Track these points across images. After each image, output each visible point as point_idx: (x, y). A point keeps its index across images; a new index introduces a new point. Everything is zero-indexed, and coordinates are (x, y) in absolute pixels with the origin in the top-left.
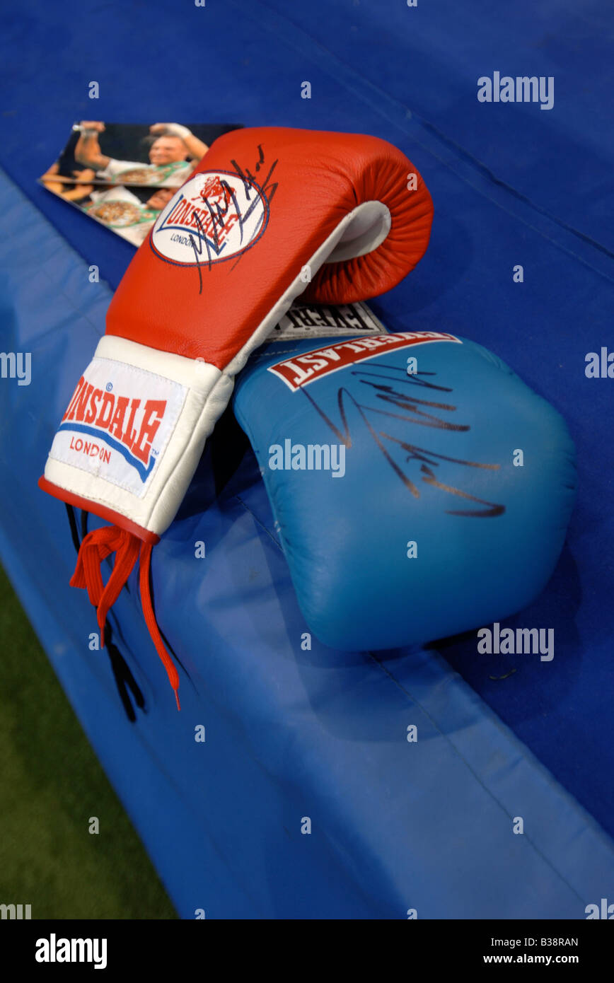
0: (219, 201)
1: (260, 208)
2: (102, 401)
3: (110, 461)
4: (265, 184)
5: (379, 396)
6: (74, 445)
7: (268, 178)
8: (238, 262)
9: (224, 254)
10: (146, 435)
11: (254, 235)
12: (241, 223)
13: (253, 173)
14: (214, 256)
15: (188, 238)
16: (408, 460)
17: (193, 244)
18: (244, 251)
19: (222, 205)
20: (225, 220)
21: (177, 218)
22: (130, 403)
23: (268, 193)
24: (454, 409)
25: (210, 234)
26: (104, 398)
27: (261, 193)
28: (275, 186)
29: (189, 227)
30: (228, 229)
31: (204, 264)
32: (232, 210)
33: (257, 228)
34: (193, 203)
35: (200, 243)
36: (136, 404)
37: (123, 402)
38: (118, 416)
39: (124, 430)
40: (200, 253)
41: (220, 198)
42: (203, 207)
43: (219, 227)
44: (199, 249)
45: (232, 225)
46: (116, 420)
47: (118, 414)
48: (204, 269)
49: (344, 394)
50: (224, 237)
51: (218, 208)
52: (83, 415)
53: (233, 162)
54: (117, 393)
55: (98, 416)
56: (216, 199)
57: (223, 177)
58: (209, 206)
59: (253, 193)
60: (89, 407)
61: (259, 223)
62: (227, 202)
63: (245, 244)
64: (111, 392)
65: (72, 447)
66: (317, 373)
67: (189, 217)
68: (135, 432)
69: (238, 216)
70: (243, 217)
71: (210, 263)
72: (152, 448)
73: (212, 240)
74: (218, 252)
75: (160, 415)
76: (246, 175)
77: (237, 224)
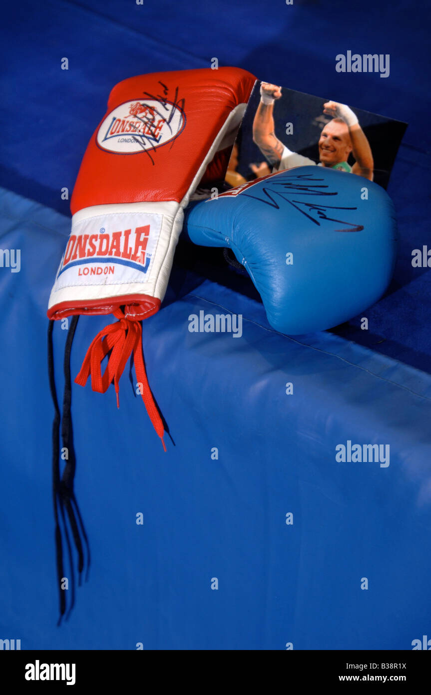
0: (146, 115)
1: (178, 113)
2: (99, 240)
3: (114, 272)
4: (176, 100)
5: (286, 187)
6: (82, 272)
7: (176, 97)
8: (173, 144)
9: (162, 142)
10: (140, 247)
11: (179, 128)
12: (168, 123)
13: (164, 96)
14: (155, 144)
15: (132, 138)
16: (310, 210)
17: (137, 141)
18: (176, 137)
19: (150, 116)
20: (156, 124)
21: (117, 130)
22: (123, 234)
23: (180, 105)
24: (327, 187)
25: (147, 133)
26: (100, 238)
27: (175, 105)
28: (183, 101)
29: (130, 133)
30: (160, 128)
31: (150, 149)
32: (158, 118)
33: (180, 124)
34: (127, 120)
35: (143, 140)
36: (128, 233)
37: (117, 236)
38: (115, 244)
39: (122, 250)
40: (145, 144)
41: (146, 114)
42: (136, 120)
43: (153, 129)
44: (143, 143)
45: (162, 126)
46: (113, 247)
47: (115, 243)
48: (151, 153)
49: (267, 190)
50: (158, 134)
51: (148, 118)
52: (85, 253)
53: (145, 93)
54: (110, 232)
55: (97, 250)
56: (143, 114)
57: (142, 102)
58: (140, 119)
59: (169, 107)
60: (88, 247)
61: (180, 121)
62: (152, 114)
63: (175, 133)
64: (105, 233)
65: (80, 275)
66: (244, 189)
67: (127, 127)
68: (131, 249)
69: (164, 120)
70: (168, 120)
71: (154, 148)
72: (146, 253)
73: (151, 136)
74: (158, 141)
75: (147, 234)
76: (159, 98)
77: (165, 125)
